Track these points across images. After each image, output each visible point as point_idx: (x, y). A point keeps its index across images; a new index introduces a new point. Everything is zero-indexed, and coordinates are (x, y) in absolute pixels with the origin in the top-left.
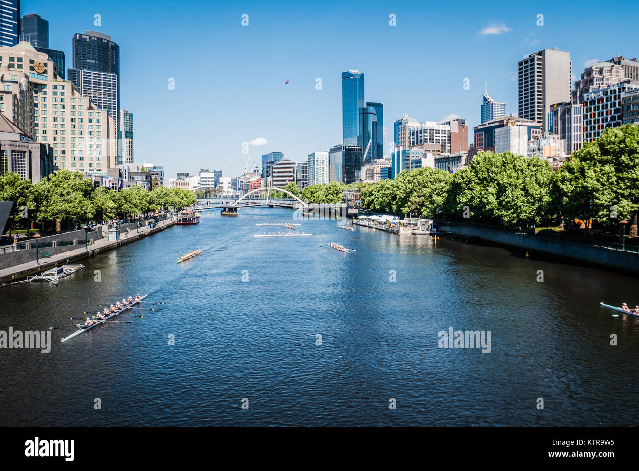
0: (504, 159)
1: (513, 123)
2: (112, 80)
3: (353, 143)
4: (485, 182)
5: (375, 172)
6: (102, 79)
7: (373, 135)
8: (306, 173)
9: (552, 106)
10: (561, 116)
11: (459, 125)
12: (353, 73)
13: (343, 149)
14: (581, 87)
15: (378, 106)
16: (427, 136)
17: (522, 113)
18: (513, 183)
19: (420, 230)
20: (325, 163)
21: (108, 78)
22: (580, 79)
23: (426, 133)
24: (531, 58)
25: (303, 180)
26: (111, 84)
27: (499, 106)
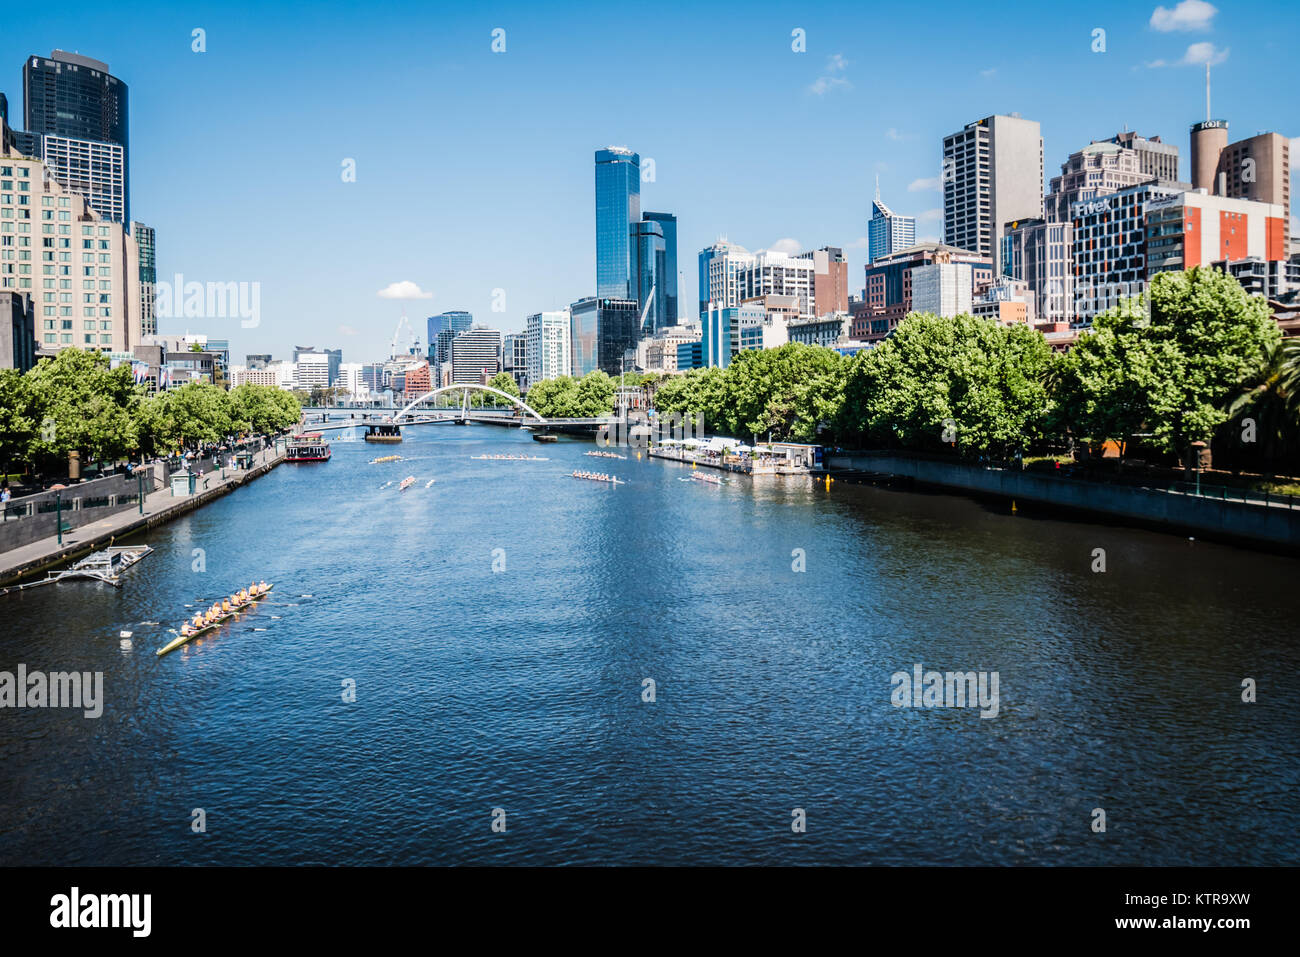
0: (956, 329)
1: (946, 258)
2: (112, 157)
3: (618, 294)
4: (923, 373)
5: (665, 352)
6: (90, 154)
7: (657, 278)
8: (522, 354)
9: (1008, 225)
10: (1026, 245)
11: (830, 260)
12: (617, 153)
13: (600, 307)
14: (1062, 190)
15: (668, 221)
16: (769, 281)
17: (952, 238)
18: (980, 375)
19: (792, 466)
20: (564, 334)
21: (103, 153)
22: (1059, 173)
23: (768, 275)
24: (967, 131)
25: (518, 369)
26: (109, 165)
27: (904, 223)
